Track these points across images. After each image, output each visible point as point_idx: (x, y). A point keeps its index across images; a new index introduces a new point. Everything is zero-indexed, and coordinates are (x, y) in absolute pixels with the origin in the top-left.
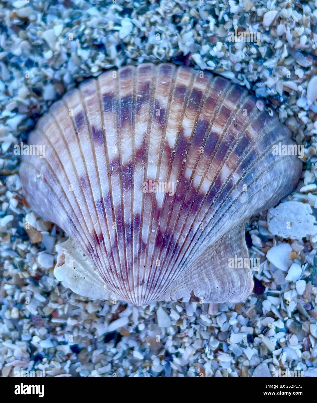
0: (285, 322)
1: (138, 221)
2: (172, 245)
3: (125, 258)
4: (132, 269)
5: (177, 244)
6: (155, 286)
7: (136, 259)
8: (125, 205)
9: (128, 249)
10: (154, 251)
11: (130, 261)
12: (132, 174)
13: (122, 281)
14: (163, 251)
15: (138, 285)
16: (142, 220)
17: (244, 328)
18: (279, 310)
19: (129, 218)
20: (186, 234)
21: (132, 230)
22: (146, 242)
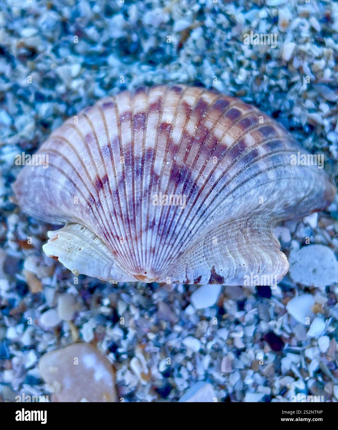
0: (306, 382)
1: (150, 154)
2: (190, 181)
3: (133, 194)
4: (141, 206)
5: (195, 184)
6: (168, 232)
7: (146, 191)
8: (135, 142)
9: (137, 181)
10: (169, 184)
11: (139, 195)
12: (144, 121)
13: (127, 226)
14: (179, 185)
15: (146, 230)
16: (155, 154)
17: (261, 388)
18: (300, 369)
19: (140, 152)
20: (207, 176)
21: (143, 163)
22: (159, 174)
